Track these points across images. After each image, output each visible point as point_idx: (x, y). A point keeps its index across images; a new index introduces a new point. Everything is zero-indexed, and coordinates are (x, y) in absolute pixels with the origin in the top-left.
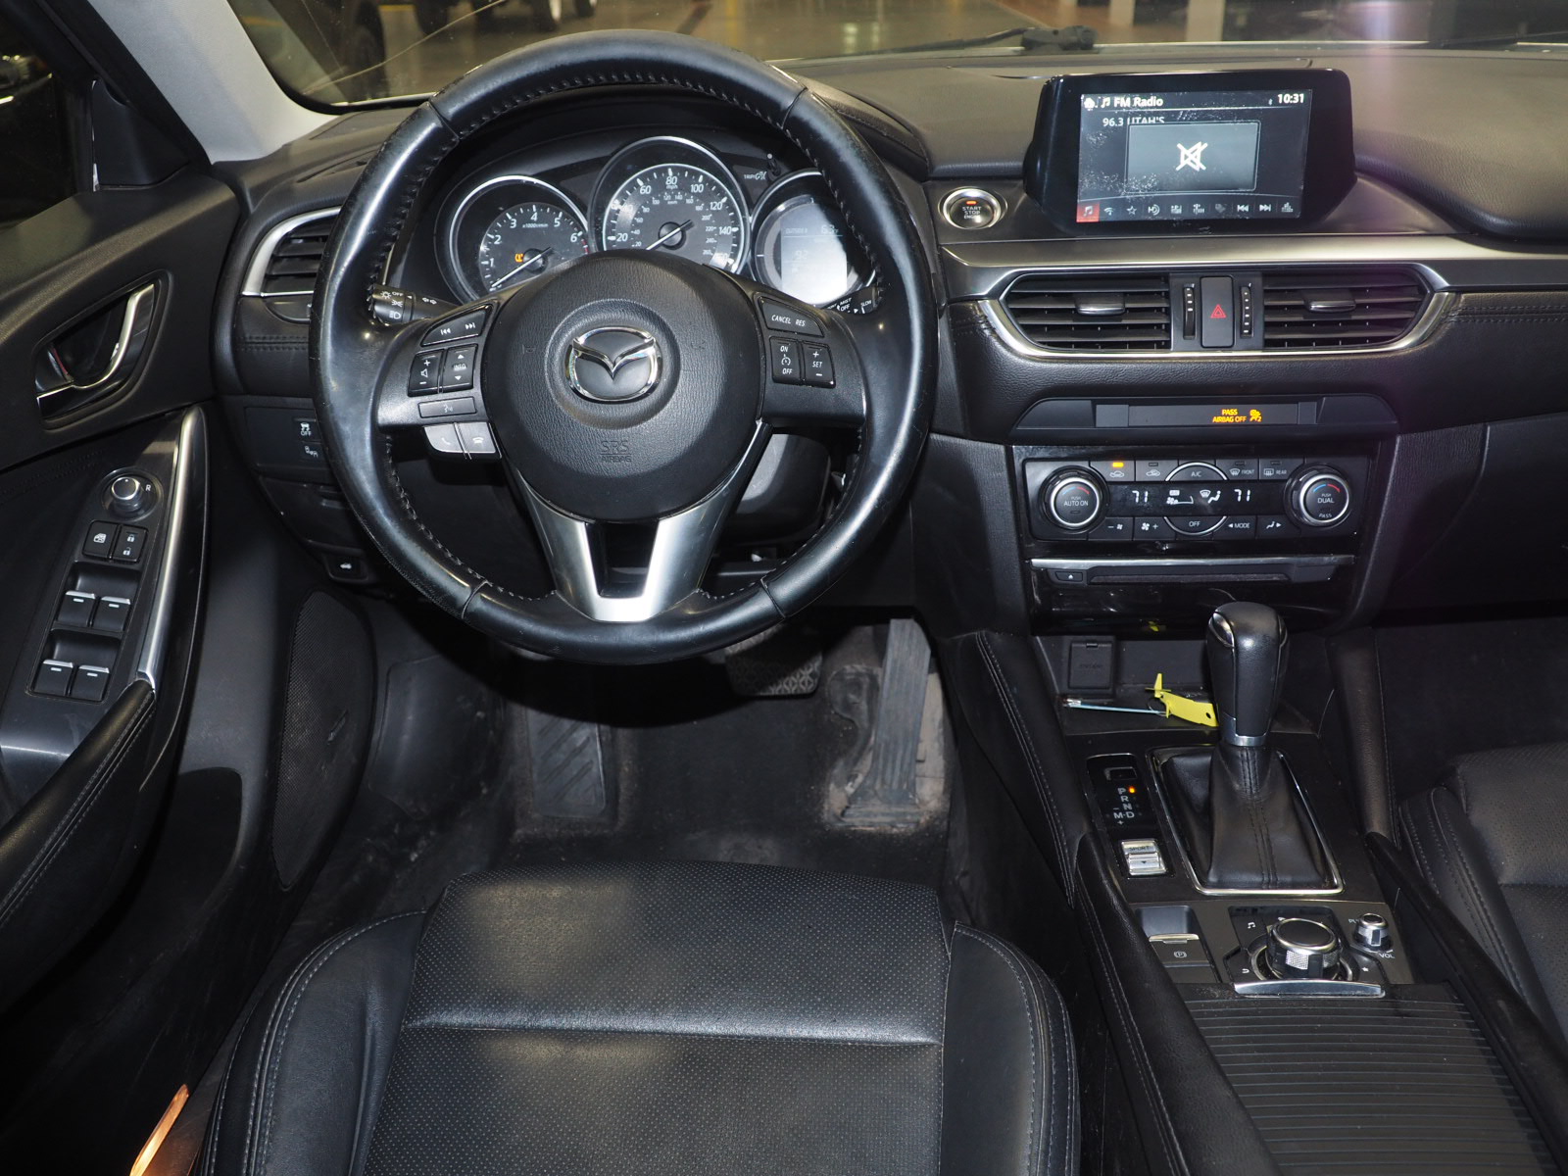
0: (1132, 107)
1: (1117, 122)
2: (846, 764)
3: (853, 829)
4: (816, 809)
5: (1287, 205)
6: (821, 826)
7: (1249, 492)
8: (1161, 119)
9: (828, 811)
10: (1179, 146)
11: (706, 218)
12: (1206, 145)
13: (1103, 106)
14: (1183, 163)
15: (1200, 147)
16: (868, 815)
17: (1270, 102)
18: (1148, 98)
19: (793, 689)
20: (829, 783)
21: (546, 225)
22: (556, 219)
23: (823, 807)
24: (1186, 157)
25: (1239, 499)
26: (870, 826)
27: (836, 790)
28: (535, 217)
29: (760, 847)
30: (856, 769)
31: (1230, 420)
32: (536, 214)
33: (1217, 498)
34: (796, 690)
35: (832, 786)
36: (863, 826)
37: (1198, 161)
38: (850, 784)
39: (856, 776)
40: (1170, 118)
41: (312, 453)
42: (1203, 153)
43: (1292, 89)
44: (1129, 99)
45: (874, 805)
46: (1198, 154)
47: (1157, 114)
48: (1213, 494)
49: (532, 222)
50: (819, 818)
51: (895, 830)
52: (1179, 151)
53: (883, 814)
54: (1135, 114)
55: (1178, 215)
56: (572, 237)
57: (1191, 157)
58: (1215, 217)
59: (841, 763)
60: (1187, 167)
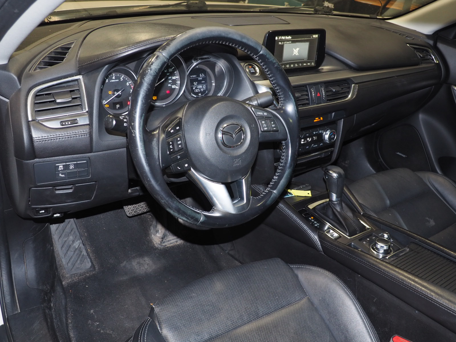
0: (285, 39)
1: (282, 43)
2: (154, 228)
3: (166, 246)
4: (152, 244)
5: (313, 63)
6: (157, 249)
7: (316, 137)
8: (291, 42)
9: (156, 243)
10: (294, 49)
11: (168, 74)
12: (299, 49)
13: (279, 39)
14: (294, 53)
15: (298, 49)
16: (169, 241)
17: (311, 37)
18: (288, 37)
19: (145, 210)
20: (151, 235)
21: (118, 80)
22: (121, 78)
23: (154, 243)
24: (295, 52)
25: (314, 139)
26: (171, 244)
27: (154, 236)
28: (114, 78)
29: (145, 261)
30: (157, 228)
31: (317, 120)
32: (114, 77)
33: (310, 140)
34: (146, 210)
35: (153, 236)
36: (169, 245)
37: (297, 53)
38: (158, 233)
39: (158, 231)
40: (293, 42)
41: (62, 176)
42: (298, 51)
43: (315, 34)
44: (285, 37)
45: (169, 238)
46: (297, 51)
47: (290, 41)
48: (310, 139)
49: (113, 79)
50: (155, 247)
51: (178, 243)
52: (294, 50)
53: (173, 239)
54: (286, 41)
55: (292, 67)
56: (127, 84)
57: (296, 52)
58: (300, 67)
59: (152, 228)
60: (295, 54)
